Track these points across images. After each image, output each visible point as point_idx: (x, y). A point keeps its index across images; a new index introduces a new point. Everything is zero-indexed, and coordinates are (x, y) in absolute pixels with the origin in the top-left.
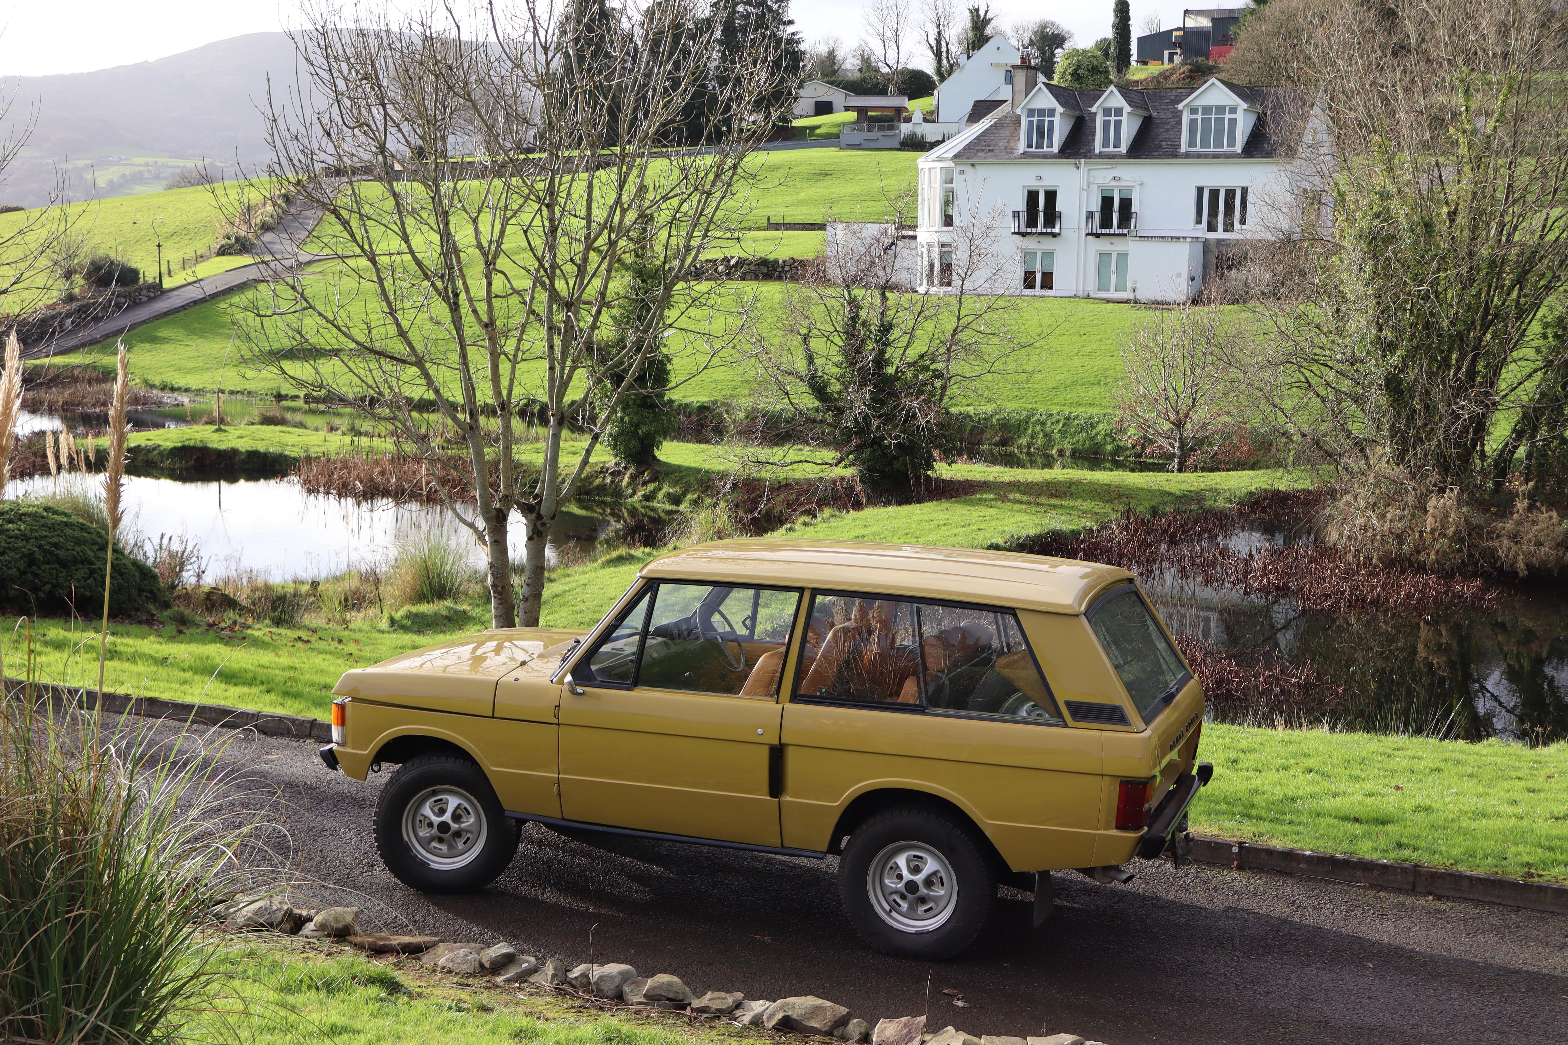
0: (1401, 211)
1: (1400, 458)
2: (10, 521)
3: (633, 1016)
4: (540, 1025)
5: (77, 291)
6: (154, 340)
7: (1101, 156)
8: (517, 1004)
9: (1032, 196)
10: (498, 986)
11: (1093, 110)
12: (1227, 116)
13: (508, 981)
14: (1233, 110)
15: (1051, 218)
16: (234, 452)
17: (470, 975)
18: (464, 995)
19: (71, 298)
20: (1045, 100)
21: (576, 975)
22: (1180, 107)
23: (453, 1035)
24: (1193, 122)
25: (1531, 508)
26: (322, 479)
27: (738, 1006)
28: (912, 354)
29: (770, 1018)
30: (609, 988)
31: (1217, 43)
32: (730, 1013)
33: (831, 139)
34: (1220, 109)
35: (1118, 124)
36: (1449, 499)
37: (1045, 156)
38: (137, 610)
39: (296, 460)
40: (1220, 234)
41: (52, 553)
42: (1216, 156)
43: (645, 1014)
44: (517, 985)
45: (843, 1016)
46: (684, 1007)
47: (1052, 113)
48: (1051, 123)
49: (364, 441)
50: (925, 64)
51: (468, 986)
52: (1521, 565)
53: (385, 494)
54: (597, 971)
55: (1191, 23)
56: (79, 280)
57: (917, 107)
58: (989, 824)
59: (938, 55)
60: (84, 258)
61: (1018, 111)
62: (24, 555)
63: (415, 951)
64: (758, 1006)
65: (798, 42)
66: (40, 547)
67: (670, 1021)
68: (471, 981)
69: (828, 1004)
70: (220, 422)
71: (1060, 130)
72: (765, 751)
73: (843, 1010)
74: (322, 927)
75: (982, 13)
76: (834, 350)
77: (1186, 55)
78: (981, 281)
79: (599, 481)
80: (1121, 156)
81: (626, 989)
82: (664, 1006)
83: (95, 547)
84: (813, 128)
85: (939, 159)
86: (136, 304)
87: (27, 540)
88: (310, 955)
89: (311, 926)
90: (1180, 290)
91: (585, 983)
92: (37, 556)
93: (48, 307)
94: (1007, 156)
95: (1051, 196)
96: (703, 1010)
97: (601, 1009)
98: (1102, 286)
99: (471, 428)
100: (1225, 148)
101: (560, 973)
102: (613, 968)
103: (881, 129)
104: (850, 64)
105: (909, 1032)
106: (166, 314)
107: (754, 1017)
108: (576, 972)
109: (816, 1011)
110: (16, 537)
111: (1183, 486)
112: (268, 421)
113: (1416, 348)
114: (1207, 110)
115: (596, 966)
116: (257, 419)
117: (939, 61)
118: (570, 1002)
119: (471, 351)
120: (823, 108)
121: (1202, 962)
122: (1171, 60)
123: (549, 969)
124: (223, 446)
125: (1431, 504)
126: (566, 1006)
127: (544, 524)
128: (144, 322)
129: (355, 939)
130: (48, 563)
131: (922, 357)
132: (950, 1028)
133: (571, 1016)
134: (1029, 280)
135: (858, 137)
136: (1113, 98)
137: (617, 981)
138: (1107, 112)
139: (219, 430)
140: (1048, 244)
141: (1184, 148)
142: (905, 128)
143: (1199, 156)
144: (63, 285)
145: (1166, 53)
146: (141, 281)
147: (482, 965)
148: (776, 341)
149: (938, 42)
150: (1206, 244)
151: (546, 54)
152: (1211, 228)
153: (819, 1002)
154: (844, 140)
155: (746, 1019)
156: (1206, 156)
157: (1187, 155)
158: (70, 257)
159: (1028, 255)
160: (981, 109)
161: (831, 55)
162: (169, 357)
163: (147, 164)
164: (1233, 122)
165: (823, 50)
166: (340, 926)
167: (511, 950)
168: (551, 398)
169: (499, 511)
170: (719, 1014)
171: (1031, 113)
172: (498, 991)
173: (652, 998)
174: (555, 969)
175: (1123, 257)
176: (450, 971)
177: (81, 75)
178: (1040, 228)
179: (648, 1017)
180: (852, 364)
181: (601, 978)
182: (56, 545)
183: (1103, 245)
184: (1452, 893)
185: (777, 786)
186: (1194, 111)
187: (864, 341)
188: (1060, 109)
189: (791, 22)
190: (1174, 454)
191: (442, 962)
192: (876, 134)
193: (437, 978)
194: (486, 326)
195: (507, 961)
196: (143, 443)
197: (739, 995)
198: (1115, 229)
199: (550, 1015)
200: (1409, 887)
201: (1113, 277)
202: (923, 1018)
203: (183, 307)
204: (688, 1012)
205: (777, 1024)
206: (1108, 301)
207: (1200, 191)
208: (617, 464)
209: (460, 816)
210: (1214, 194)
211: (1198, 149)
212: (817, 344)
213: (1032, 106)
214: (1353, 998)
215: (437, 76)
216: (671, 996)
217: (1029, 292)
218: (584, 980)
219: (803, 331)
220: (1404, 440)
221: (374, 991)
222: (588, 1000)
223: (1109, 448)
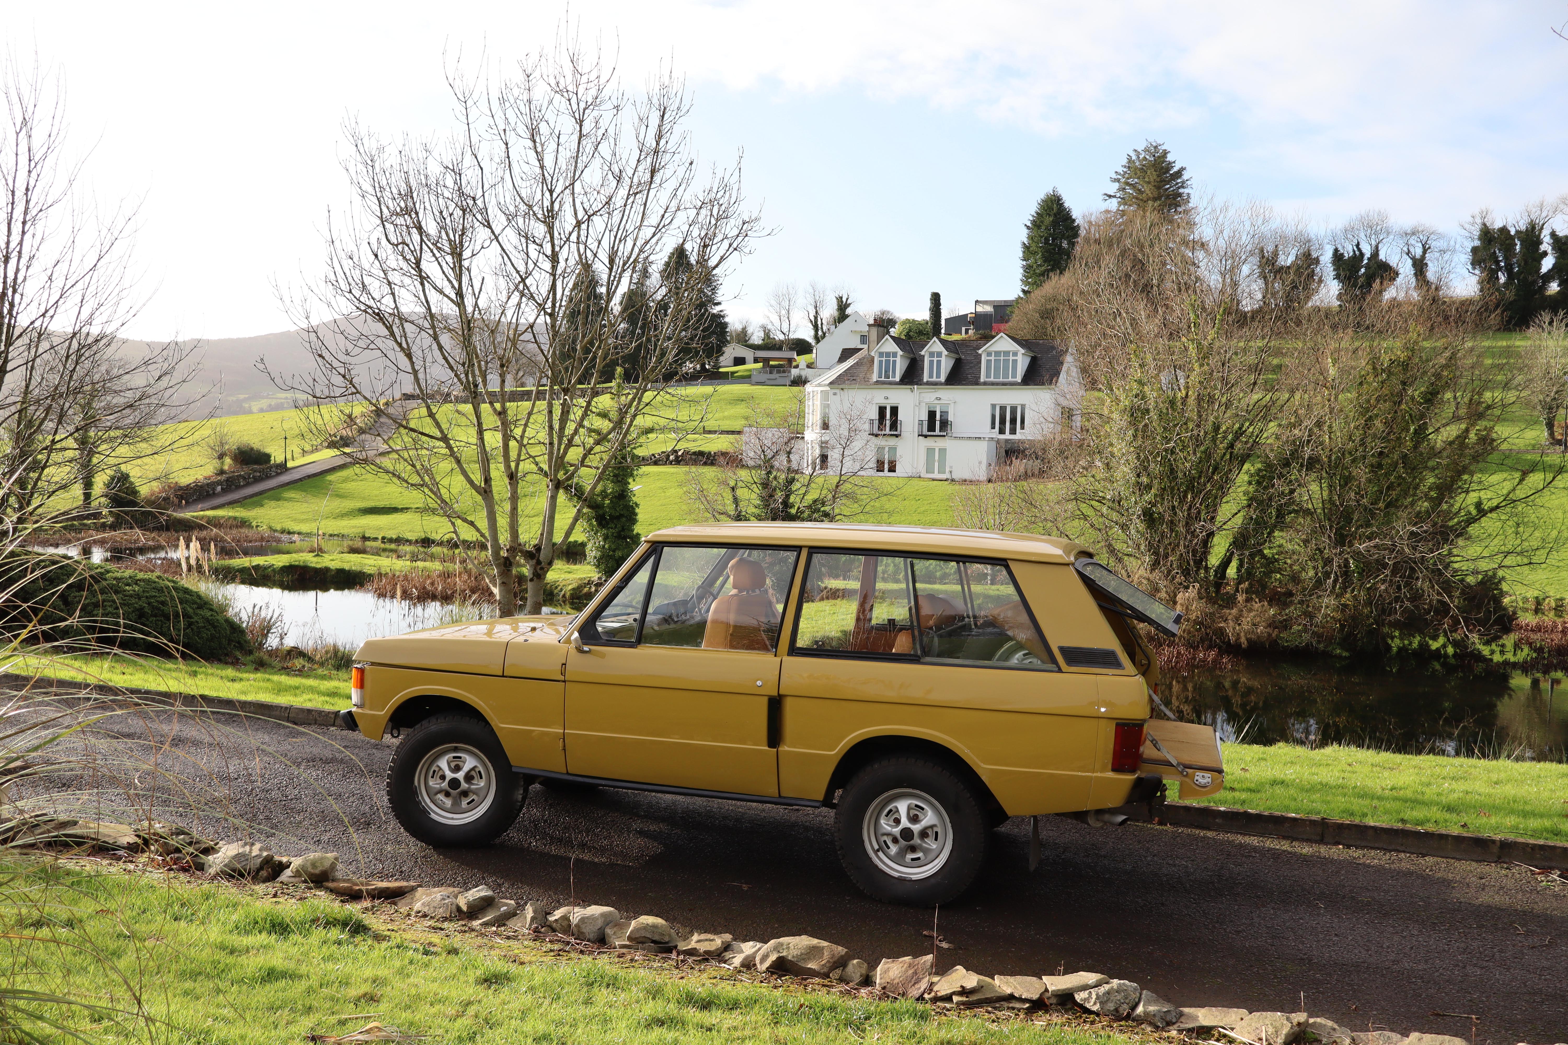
0: (1151, 394)
1: (1155, 565)
2: (128, 585)
3: (617, 960)
4: (514, 969)
5: (226, 467)
6: (278, 499)
7: (928, 383)
8: (492, 948)
9: (882, 410)
10: (473, 930)
11: (922, 353)
12: (1011, 358)
13: (485, 924)
14: (1015, 354)
15: (894, 425)
16: (327, 569)
17: (445, 919)
18: (435, 938)
19: (222, 472)
20: (890, 346)
21: (556, 917)
22: (980, 351)
23: (412, 980)
24: (989, 362)
25: (1248, 600)
26: (389, 588)
27: (727, 947)
28: (810, 498)
29: (763, 960)
30: (590, 930)
31: (997, 322)
32: (719, 955)
33: (746, 379)
34: (1007, 353)
35: (939, 362)
36: (1192, 593)
37: (891, 383)
38: (226, 655)
39: (370, 575)
40: (1007, 436)
41: (159, 609)
42: (1004, 384)
43: (629, 957)
44: (494, 929)
45: (842, 956)
46: (669, 950)
47: (895, 355)
48: (894, 362)
49: (420, 564)
50: (806, 333)
51: (442, 929)
52: (1243, 640)
53: (434, 598)
54: (578, 914)
55: (980, 309)
56: (228, 461)
57: (802, 360)
58: (984, 768)
59: (816, 327)
60: (232, 444)
61: (873, 354)
62: (136, 610)
63: (392, 896)
64: (748, 948)
65: (723, 317)
66: (149, 604)
67: (656, 965)
68: (446, 925)
69: (825, 944)
70: (319, 551)
71: (900, 366)
72: (765, 701)
73: (841, 950)
74: (297, 874)
75: (844, 300)
76: (754, 496)
77: (977, 329)
78: (856, 449)
79: (586, 590)
80: (941, 384)
81: (609, 931)
82: (649, 951)
83: (195, 606)
84: (733, 373)
85: (819, 385)
86: (268, 477)
87: (139, 599)
88: (281, 900)
89: (288, 872)
90: (982, 474)
91: (565, 926)
92: (146, 610)
93: (205, 478)
94: (865, 383)
95: (895, 410)
96: (692, 952)
97: (582, 952)
98: (929, 470)
99: (485, 492)
100: (1010, 379)
101: (540, 917)
102: (595, 910)
103: (779, 372)
104: (757, 338)
105: (915, 973)
106: (288, 484)
107: (745, 959)
108: (558, 914)
109: (813, 952)
110: (131, 596)
111: (997, 593)
112: (353, 551)
113: (1164, 489)
114: (997, 353)
115: (577, 909)
116: (346, 550)
117: (816, 330)
118: (549, 945)
119: (487, 436)
120: (740, 361)
121: (1163, 904)
122: (967, 332)
123: (529, 912)
124: (318, 566)
125: (1180, 597)
126: (544, 949)
127: (542, 569)
128: (273, 489)
129: (331, 885)
130: (155, 616)
131: (815, 501)
132: (958, 967)
133: (549, 959)
134: (880, 467)
135: (764, 377)
136: (935, 345)
137: (600, 923)
138: (932, 354)
139: (317, 555)
140: (892, 442)
141: (982, 380)
142: (794, 372)
143: (993, 384)
144: (216, 463)
145: (963, 329)
146: (272, 462)
147: (459, 909)
148: (713, 490)
149: (816, 318)
150: (998, 441)
151: (551, 195)
152: (1002, 431)
153: (815, 941)
154: (754, 379)
155: (737, 961)
156: (997, 384)
157: (985, 384)
158: (222, 444)
159: (880, 449)
160: (847, 354)
161: (744, 331)
162: (288, 512)
163: (286, 398)
164: (1015, 362)
165: (739, 327)
166: (317, 871)
167: (490, 893)
168: (550, 467)
169: (506, 559)
170: (707, 957)
171: (881, 354)
172: (473, 934)
173: (639, 941)
174: (535, 911)
175: (943, 451)
176: (425, 916)
177: (245, 339)
178: (888, 431)
179: (632, 960)
180: (767, 506)
181: (583, 920)
182: (163, 603)
183: (930, 442)
184: (1358, 843)
185: (775, 737)
186: (989, 354)
187: (775, 490)
188: (900, 353)
189: (719, 304)
190: (987, 574)
191: (417, 906)
192: (775, 375)
193: (409, 922)
194: (500, 414)
195: (485, 904)
196: (262, 563)
197: (728, 937)
198: (937, 432)
199: (526, 959)
200: (1318, 838)
201: (936, 464)
202: (929, 958)
203: (301, 480)
204: (674, 955)
205: (771, 966)
206: (934, 480)
207: (993, 406)
208: (599, 578)
209: (472, 778)
210: (1003, 409)
211: (992, 379)
212: (742, 493)
213: (882, 350)
214: (1321, 936)
215: (464, 211)
216: (656, 938)
217: (881, 474)
218: (565, 923)
219: (732, 484)
220: (1156, 553)
221: (335, 933)
222: (568, 943)
223: (938, 574)
